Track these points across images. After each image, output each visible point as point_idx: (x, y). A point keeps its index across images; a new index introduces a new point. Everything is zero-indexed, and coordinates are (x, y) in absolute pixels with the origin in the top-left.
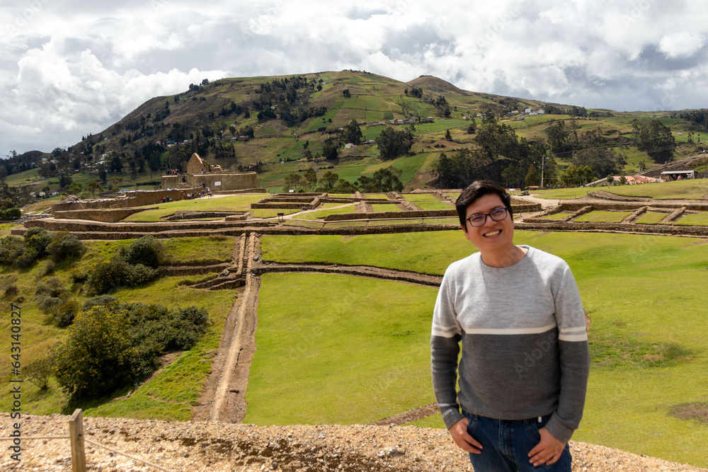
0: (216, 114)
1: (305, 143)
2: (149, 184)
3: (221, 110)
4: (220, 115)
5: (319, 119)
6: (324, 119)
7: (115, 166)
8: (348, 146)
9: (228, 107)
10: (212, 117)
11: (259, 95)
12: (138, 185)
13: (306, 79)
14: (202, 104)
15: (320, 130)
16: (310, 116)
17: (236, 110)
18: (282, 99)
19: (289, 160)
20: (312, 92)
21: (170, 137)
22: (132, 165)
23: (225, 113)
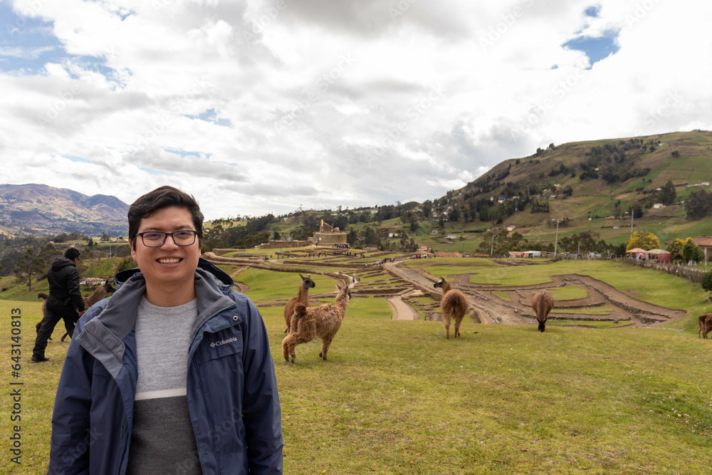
0: (546, 174)
1: (617, 202)
2: (474, 232)
3: (550, 171)
4: (549, 175)
5: (640, 180)
6: (644, 180)
7: (454, 217)
8: (657, 206)
9: (558, 169)
10: (542, 176)
11: (587, 158)
12: (465, 232)
13: (642, 141)
14: (536, 166)
15: (637, 190)
16: (632, 176)
17: (564, 170)
18: (609, 160)
19: (597, 217)
20: (643, 154)
21: (502, 194)
22: (466, 216)
23: (553, 174)
